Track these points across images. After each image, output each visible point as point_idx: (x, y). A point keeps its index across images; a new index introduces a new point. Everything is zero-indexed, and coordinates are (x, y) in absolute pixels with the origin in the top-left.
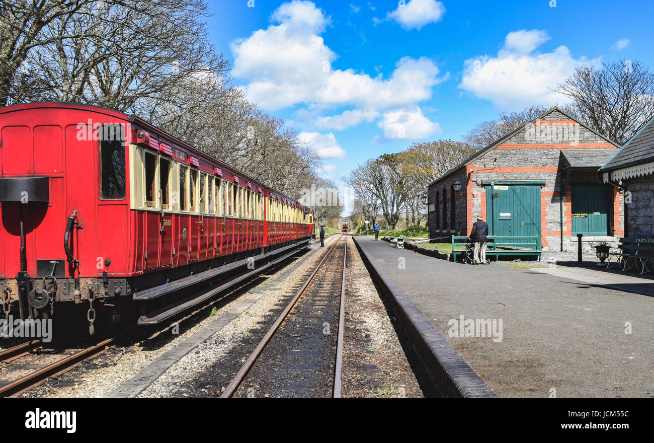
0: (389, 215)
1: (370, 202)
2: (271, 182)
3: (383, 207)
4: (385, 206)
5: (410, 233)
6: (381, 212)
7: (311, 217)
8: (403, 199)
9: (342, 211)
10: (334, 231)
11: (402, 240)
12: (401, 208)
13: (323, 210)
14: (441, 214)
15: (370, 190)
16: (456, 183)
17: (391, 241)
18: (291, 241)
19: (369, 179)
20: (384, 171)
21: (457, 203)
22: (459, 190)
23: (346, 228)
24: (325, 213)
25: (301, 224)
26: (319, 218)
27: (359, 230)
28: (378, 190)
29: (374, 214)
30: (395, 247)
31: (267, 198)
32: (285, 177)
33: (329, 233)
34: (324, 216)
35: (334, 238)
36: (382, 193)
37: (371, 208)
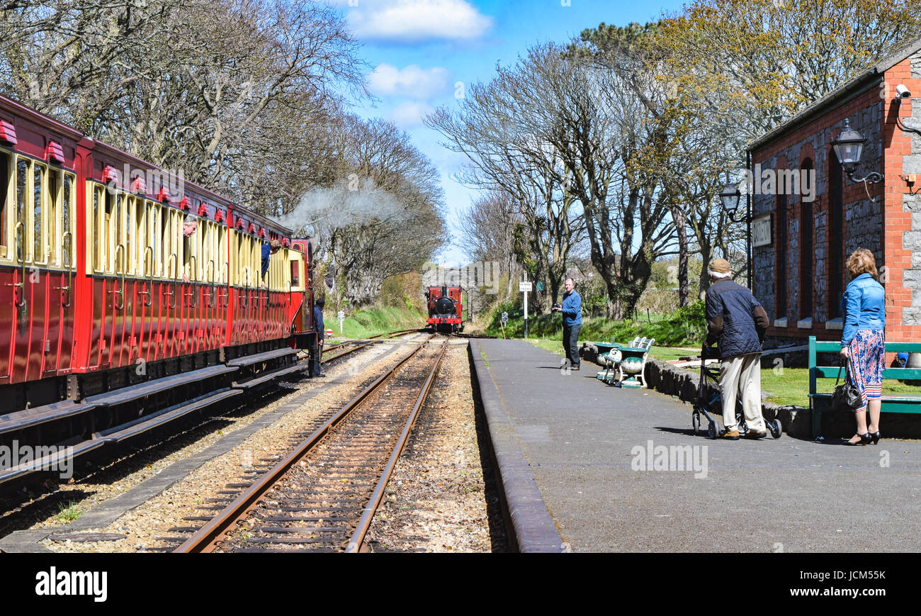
0: (612, 259)
1: (542, 211)
2: (159, 130)
3: (592, 233)
4: (597, 226)
5: (692, 329)
6: (583, 250)
7: (294, 264)
8: (668, 201)
9: (439, 242)
10: (404, 321)
11: (639, 355)
12: (661, 235)
13: (364, 242)
14: (793, 258)
15: (543, 164)
16: (845, 136)
17: (601, 358)
18: (206, 354)
19: (539, 119)
20: (595, 92)
21: (849, 215)
22: (856, 164)
23: (451, 308)
24: (370, 250)
25: (246, 290)
26: (347, 268)
27: (498, 317)
28: (571, 166)
29: (553, 257)
30: (614, 383)
31: (90, 186)
32: (210, 109)
33: (385, 326)
34: (368, 265)
35: (397, 347)
36: (586, 177)
37: (545, 236)
